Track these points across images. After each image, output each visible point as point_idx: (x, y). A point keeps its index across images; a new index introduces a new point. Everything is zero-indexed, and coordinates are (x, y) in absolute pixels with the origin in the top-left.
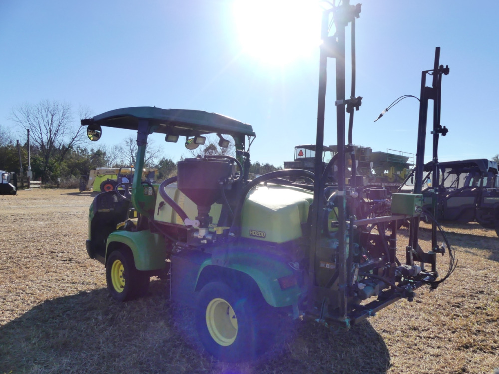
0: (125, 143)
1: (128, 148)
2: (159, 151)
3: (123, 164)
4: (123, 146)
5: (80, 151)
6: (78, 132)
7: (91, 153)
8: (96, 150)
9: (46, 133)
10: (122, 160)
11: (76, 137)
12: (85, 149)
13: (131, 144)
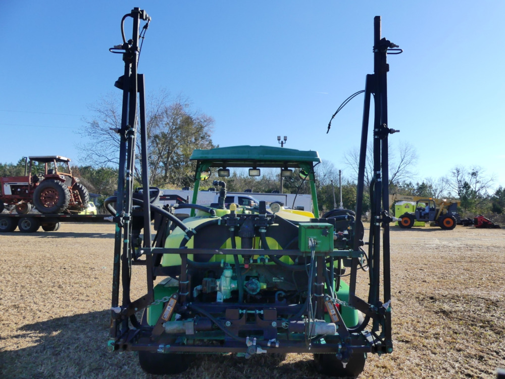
0: (451, 174)
1: (455, 178)
2: (492, 180)
3: (451, 197)
4: (449, 178)
5: (406, 186)
6: (399, 168)
7: (416, 187)
8: (421, 183)
9: (370, 172)
10: (449, 193)
11: (397, 172)
12: (410, 184)
13: (458, 175)
